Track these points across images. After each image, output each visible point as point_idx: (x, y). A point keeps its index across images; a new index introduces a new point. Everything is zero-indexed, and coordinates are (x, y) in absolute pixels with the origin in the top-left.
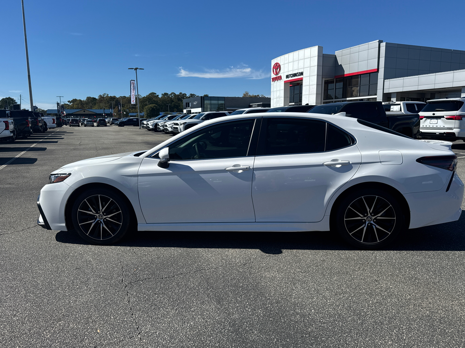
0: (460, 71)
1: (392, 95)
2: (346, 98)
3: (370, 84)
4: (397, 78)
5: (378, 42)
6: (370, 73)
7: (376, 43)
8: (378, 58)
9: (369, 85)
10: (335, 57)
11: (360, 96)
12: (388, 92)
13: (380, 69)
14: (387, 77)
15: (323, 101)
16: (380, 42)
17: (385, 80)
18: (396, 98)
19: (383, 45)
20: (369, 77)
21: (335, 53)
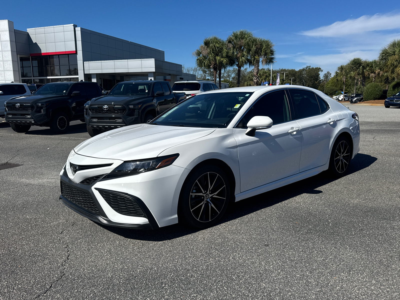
0: (146, 59)
1: (92, 76)
2: (47, 77)
3: (70, 64)
4: (93, 61)
5: (73, 26)
6: (68, 54)
7: (71, 26)
8: (75, 41)
9: (69, 66)
10: (27, 34)
11: (60, 76)
12: (89, 73)
13: (78, 52)
14: (85, 59)
15: (21, 78)
16: (75, 26)
17: (84, 62)
18: (96, 79)
19: (78, 29)
20: (68, 58)
21: (27, 30)
